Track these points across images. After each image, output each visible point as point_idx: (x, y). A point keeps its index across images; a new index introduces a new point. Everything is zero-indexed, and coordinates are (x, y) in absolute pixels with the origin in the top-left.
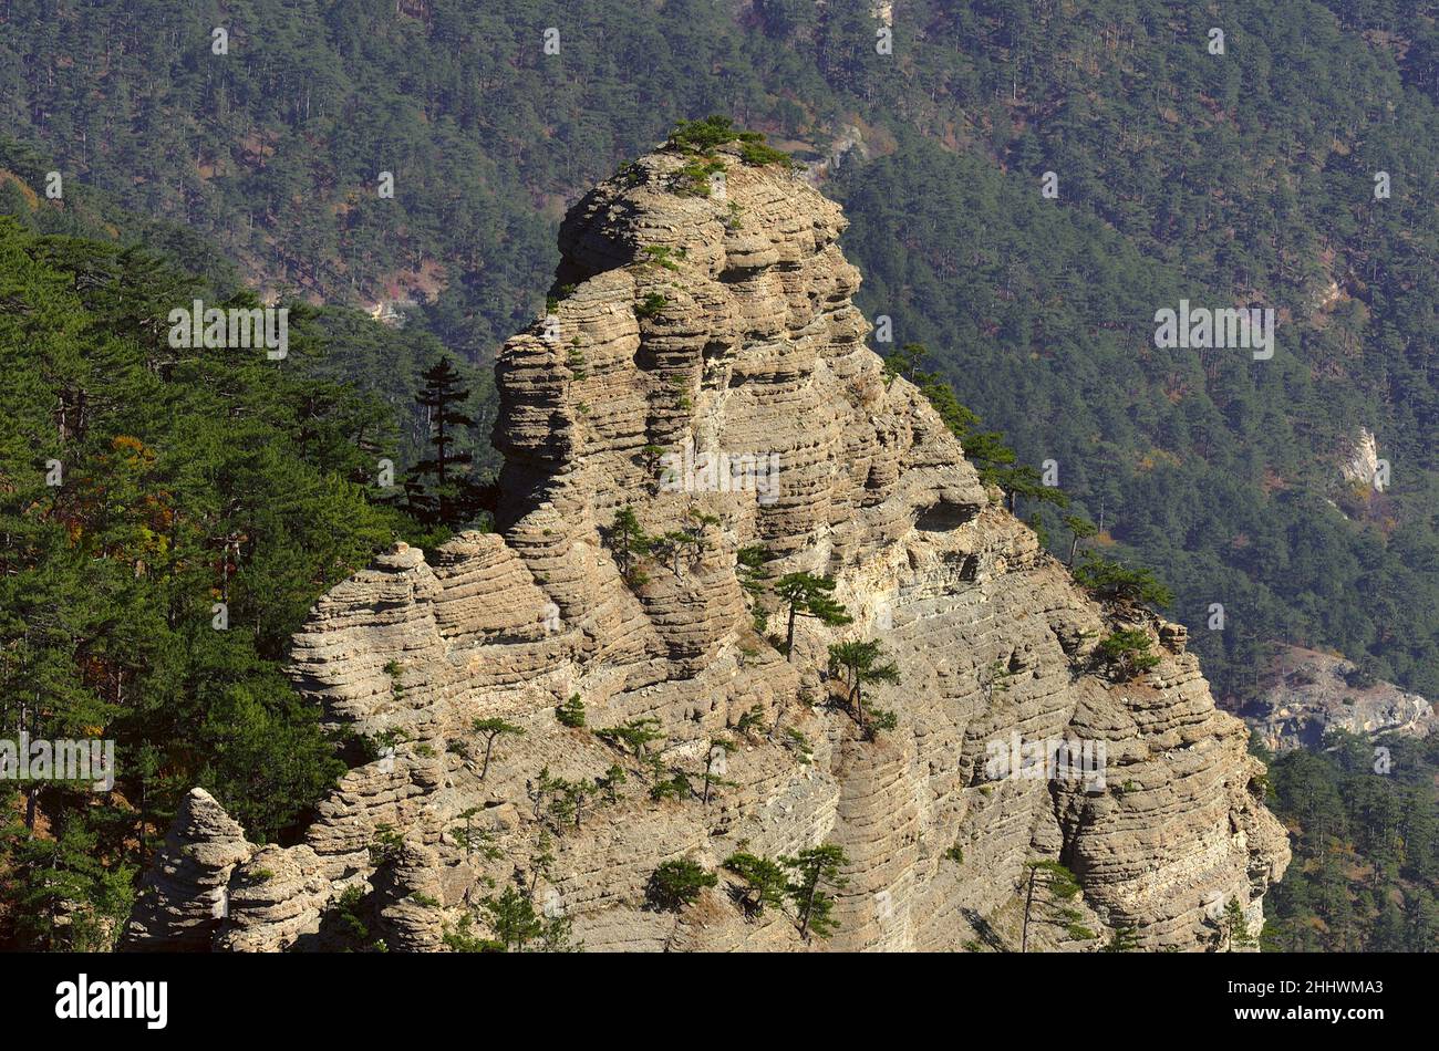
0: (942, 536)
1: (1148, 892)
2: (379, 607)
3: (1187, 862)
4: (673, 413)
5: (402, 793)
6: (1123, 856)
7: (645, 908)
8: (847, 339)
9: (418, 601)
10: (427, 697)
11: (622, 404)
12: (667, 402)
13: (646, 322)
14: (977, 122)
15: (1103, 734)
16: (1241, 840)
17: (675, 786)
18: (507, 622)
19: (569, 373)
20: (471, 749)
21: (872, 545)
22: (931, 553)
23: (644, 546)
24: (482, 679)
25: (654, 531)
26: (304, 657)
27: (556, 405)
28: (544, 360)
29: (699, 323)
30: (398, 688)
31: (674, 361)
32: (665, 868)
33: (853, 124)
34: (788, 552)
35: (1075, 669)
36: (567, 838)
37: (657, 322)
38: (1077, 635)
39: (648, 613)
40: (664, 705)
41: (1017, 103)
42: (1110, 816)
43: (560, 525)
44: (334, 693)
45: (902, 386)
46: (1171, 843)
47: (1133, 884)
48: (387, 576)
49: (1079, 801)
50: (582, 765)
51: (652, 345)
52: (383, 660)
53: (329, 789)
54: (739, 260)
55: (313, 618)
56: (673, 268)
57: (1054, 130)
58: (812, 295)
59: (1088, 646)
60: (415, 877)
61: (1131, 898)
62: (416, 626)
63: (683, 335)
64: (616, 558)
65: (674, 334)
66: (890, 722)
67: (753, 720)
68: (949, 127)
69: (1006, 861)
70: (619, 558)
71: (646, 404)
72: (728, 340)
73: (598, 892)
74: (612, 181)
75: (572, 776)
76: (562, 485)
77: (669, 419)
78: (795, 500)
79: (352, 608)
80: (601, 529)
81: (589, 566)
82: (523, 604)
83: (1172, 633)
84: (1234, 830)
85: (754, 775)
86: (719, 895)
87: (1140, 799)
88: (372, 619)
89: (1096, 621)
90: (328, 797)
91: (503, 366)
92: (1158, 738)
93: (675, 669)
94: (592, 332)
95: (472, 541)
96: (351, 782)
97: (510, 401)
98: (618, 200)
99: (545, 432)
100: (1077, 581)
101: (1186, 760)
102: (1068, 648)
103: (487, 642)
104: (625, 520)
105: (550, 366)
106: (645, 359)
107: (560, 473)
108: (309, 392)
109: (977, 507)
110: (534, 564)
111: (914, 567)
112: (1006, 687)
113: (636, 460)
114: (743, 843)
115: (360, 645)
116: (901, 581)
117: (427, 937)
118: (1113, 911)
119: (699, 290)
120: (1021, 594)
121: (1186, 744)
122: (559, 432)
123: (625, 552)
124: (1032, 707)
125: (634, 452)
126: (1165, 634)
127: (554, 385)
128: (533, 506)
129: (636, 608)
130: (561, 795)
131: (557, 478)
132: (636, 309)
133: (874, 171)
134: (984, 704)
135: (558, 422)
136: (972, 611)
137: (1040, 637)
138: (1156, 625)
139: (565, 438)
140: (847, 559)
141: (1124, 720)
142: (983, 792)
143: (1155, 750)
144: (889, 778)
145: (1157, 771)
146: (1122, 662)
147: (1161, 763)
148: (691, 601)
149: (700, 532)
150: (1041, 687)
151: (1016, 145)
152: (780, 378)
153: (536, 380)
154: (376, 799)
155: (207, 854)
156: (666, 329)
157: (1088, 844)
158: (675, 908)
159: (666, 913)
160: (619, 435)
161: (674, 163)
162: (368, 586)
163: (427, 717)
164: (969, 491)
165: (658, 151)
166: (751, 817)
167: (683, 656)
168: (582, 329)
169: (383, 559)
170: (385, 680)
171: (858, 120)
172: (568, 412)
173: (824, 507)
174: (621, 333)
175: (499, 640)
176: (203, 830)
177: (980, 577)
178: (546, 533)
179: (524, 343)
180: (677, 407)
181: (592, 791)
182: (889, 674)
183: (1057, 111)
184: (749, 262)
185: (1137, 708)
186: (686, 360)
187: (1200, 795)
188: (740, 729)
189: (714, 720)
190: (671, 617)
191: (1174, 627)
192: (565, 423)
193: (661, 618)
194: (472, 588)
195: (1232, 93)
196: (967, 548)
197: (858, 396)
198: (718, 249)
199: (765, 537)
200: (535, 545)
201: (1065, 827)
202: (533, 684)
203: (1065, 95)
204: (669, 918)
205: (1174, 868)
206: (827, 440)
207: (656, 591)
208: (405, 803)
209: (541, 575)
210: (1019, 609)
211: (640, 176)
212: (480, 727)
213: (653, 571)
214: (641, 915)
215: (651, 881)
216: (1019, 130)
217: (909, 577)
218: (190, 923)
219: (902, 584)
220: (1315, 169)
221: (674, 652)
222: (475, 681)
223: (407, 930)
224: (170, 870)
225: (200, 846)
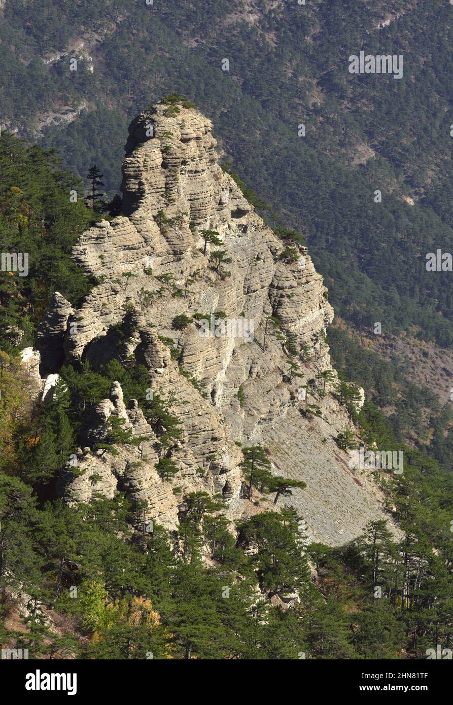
0: (238, 220)
1: (297, 326)
2: (97, 239)
3: (308, 317)
4: (173, 182)
5: (109, 294)
6: (290, 315)
7: (172, 329)
8: (213, 161)
9: (109, 237)
10: (112, 266)
11: (158, 179)
12: (171, 178)
13: (164, 154)
14: (118, 101)
15: (284, 279)
16: (322, 311)
17: (178, 293)
18: (130, 243)
19: (144, 169)
20: (121, 281)
21: (220, 222)
22: (235, 225)
23: (166, 221)
24: (123, 261)
25: (169, 217)
26: (76, 253)
27: (140, 179)
28: (137, 166)
29: (180, 155)
30: (103, 263)
31: (173, 166)
32: (177, 317)
33: (83, 101)
34: (199, 224)
35: (275, 259)
36: (149, 308)
37: (168, 155)
38: (276, 250)
39: (167, 241)
40: (173, 268)
41: (129, 96)
42: (286, 303)
43: (144, 215)
44: (85, 264)
45: (226, 175)
46: (304, 312)
47: (293, 324)
48: (99, 229)
49: (277, 299)
50: (153, 286)
51: (166, 161)
52: (98, 254)
53: (88, 292)
54: (185, 136)
55: (78, 242)
56: (171, 138)
57: (141, 104)
58: (204, 147)
59: (279, 253)
60: (139, 319)
61: (292, 328)
62: (107, 244)
63: (175, 158)
64: (158, 225)
65: (173, 158)
66: (229, 275)
67: (197, 274)
68: (110, 103)
69: (256, 317)
70: (159, 225)
71: (165, 179)
72: (188, 160)
73: (158, 324)
74: (145, 112)
75: (150, 289)
76: (143, 203)
77: (172, 183)
78: (202, 208)
79: (89, 239)
80: (153, 216)
81: (152, 227)
82: (134, 238)
83: (303, 249)
84: (320, 308)
85: (198, 290)
86: (193, 325)
87: (295, 298)
88: (95, 242)
89: (281, 246)
90: (88, 295)
91: (124, 167)
92: (300, 280)
93: (176, 258)
94: (149, 157)
95: (120, 219)
96: (95, 291)
97: (126, 177)
98: (148, 118)
99: (137, 187)
100: (275, 234)
101: (307, 287)
102: (273, 253)
103: (124, 249)
104: (161, 214)
105: (139, 167)
106: (164, 165)
107: (142, 199)
108: (57, 174)
109: (248, 211)
110: (137, 226)
111: (230, 229)
112: (256, 265)
113: (162, 196)
114: (196, 310)
115: (92, 250)
116: (226, 233)
117: (154, 337)
118: (287, 332)
119: (179, 145)
120: (259, 237)
121: (308, 282)
122: (141, 187)
123: (160, 223)
124: (263, 271)
125: (161, 193)
126: (301, 250)
127: (140, 173)
128: (136, 209)
129: (164, 240)
130: (147, 295)
131: (141, 201)
132: (161, 150)
133: (90, 115)
134: (249, 270)
135: (141, 184)
136: (246, 242)
137: (265, 250)
138: (299, 247)
139: (143, 189)
140: (214, 226)
141: (290, 275)
142: (250, 296)
143: (299, 284)
144: (229, 291)
145: (300, 290)
146: (289, 258)
147: (301, 288)
148: (180, 238)
149: (182, 218)
150: (266, 265)
151: (130, 109)
152: (196, 172)
153: (134, 171)
154: (102, 296)
155: (61, 312)
156: (171, 157)
157: (281, 312)
158: (181, 329)
159: (178, 331)
160: (157, 188)
161: (164, 107)
162: (94, 232)
163: (112, 272)
164: (246, 206)
165: (159, 104)
166: (197, 303)
167: (177, 254)
168: (146, 156)
169: (98, 224)
170: (99, 260)
171: (85, 100)
172: (144, 181)
173: (209, 211)
174: (157, 158)
175: (127, 249)
176: (59, 304)
177: (248, 232)
178: (141, 217)
179: (130, 160)
180: (174, 180)
181: (156, 294)
182: (228, 261)
183: (142, 98)
184: (188, 137)
185: (294, 272)
186: (176, 166)
187: (312, 298)
188: (193, 276)
189: (186, 273)
190: (174, 243)
191: (304, 248)
192: (143, 184)
193: (171, 243)
194: (120, 233)
195: (193, 94)
196: (245, 223)
197: (216, 178)
198: (179, 133)
199: (192, 219)
200: (137, 221)
201: (273, 307)
202: (137, 262)
203: (144, 94)
204: (179, 332)
205: (304, 319)
206: (210, 190)
207: (169, 235)
208: (110, 297)
209: (139, 230)
210: (258, 241)
211: (154, 111)
212: (124, 275)
213: (169, 229)
214: (170, 331)
215: (173, 321)
216: (131, 104)
217: (228, 232)
218: (56, 332)
219: (226, 234)
220: (217, 116)
221: (175, 253)
222: (121, 261)
223: (148, 334)
224: (50, 316)
225: (59, 309)
